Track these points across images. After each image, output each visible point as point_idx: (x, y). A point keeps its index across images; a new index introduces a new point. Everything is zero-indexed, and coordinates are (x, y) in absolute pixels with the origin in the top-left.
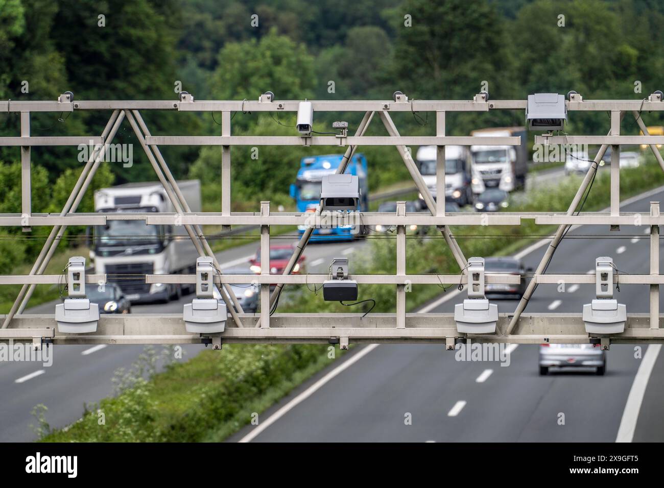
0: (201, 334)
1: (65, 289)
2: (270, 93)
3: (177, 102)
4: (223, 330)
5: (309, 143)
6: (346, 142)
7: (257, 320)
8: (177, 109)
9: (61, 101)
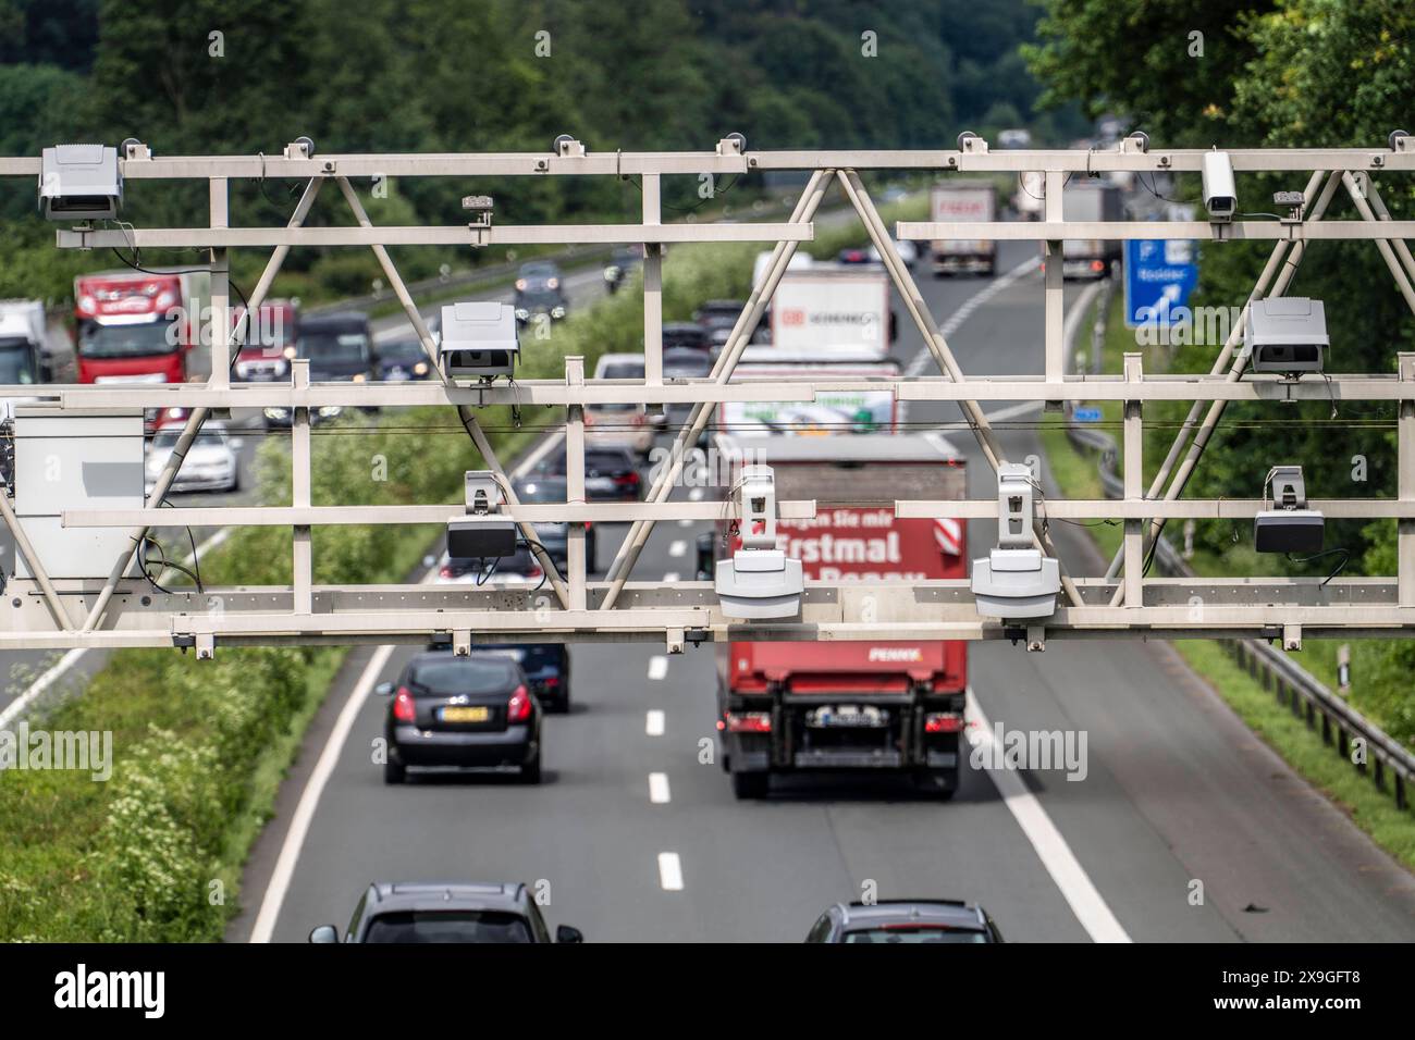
0: (1005, 620)
1: (731, 530)
2: (1141, 136)
3: (955, 154)
4: (1052, 613)
5: (1226, 235)
6: (1302, 233)
7: (1110, 591)
8: (956, 168)
9: (722, 153)
